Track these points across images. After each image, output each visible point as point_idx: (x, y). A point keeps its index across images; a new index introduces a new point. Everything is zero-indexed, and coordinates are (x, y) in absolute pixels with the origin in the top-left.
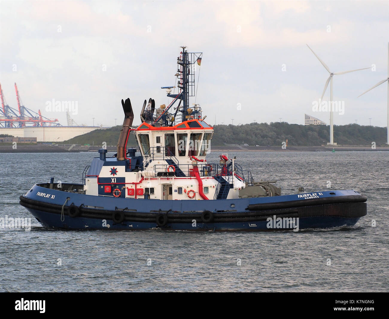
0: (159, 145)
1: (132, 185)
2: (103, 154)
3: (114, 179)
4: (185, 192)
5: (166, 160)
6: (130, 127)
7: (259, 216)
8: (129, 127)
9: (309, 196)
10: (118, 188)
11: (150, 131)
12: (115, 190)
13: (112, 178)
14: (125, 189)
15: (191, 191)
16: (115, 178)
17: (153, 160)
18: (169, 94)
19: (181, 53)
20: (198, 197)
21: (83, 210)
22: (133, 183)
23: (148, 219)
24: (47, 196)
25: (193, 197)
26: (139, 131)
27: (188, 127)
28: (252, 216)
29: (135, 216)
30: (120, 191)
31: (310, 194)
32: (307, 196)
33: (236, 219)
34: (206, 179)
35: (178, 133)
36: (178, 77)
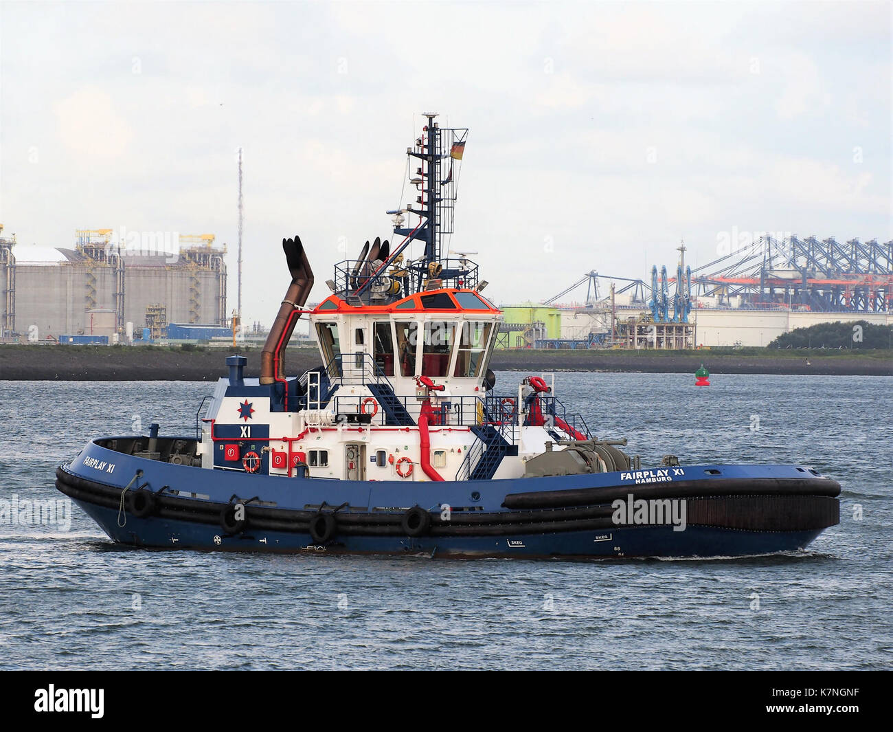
0: (360, 348)
1: (282, 443)
2: (237, 368)
3: (246, 427)
4: (392, 463)
5: (367, 385)
6: (295, 306)
7: (528, 521)
8: (293, 305)
9: (649, 476)
10: (253, 451)
11: (341, 315)
12: (248, 455)
13: (242, 425)
14: (268, 452)
15: (404, 459)
16: (247, 425)
17: (342, 385)
18: (400, 226)
19: (426, 129)
20: (419, 476)
21: (163, 499)
22: (285, 440)
23: (295, 526)
24: (100, 467)
25: (409, 475)
26: (317, 315)
27: (421, 306)
28: (515, 522)
29: (270, 518)
30: (257, 458)
31: (651, 472)
32: (643, 475)
33: (479, 528)
34: (446, 432)
35: (397, 321)
36: (417, 186)
